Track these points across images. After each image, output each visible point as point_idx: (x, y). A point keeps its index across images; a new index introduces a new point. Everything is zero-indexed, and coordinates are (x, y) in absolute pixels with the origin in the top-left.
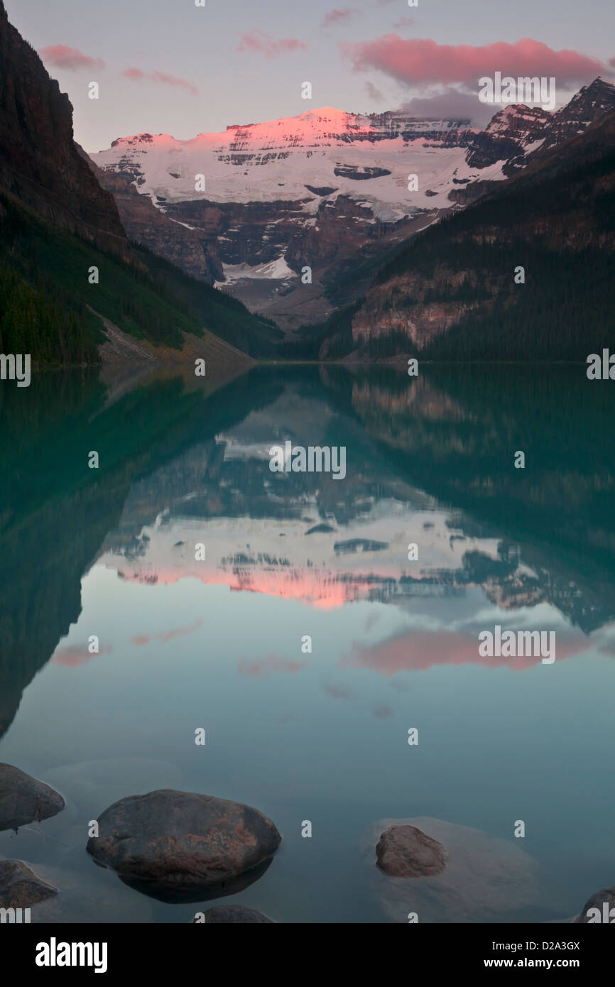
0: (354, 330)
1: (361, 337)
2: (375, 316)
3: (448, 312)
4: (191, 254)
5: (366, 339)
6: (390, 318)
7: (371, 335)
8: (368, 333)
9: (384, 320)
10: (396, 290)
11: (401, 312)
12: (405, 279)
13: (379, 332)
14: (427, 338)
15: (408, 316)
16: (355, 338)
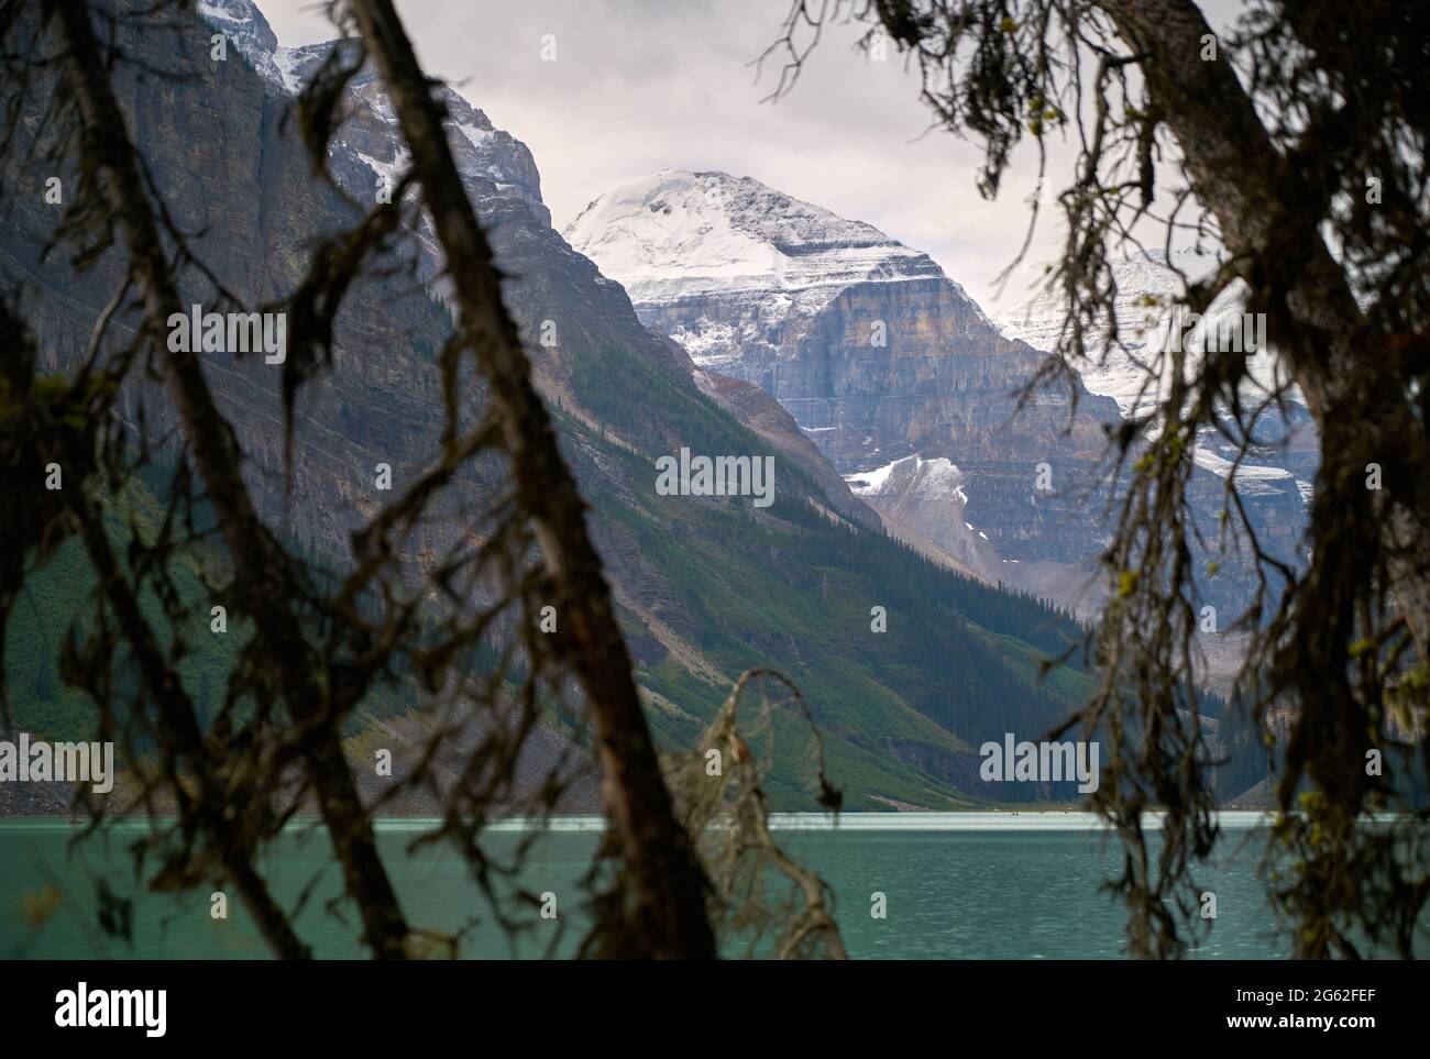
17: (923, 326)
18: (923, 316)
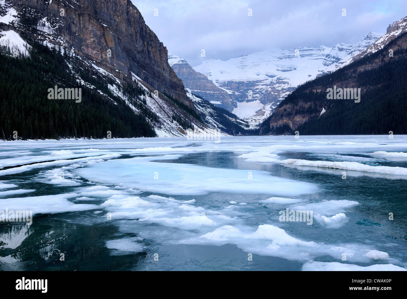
0: (271, 124)
1: (273, 126)
2: (278, 119)
3: (303, 117)
4: (226, 99)
5: (275, 127)
6: (283, 120)
7: (276, 126)
8: (276, 125)
9: (281, 120)
10: (285, 110)
11: (287, 118)
12: (288, 106)
13: (279, 125)
14: (296, 127)
15: (289, 119)
16: (271, 127)
17: (184, 70)
18: (185, 68)
